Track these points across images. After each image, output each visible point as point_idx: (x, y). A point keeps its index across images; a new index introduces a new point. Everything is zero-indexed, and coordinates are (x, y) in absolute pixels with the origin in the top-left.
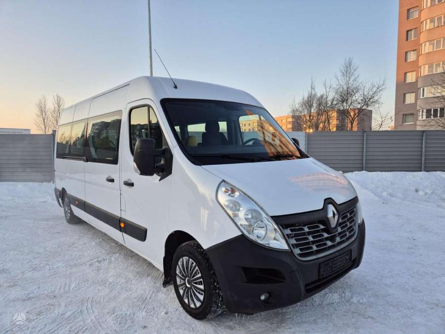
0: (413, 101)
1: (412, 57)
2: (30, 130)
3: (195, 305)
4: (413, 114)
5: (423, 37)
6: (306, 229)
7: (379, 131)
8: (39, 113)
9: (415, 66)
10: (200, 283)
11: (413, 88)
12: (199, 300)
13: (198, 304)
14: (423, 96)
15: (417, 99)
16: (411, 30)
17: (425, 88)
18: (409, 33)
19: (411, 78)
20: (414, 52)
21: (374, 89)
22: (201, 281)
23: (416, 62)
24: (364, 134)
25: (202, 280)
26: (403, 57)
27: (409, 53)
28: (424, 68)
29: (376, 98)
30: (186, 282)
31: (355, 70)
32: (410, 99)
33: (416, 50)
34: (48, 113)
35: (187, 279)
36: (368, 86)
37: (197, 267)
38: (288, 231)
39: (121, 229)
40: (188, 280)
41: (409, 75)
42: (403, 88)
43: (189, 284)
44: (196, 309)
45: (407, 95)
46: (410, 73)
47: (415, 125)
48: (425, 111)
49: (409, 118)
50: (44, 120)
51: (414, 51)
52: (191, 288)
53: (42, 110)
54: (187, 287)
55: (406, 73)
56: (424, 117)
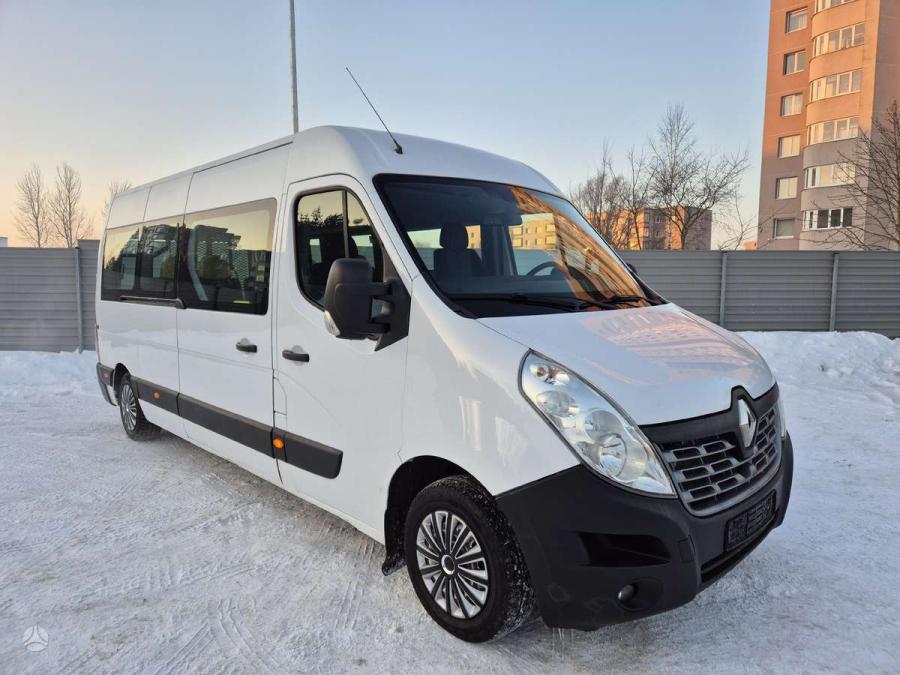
0: (793, 195)
1: (793, 106)
2: (6, 238)
3: (465, 611)
4: (793, 220)
5: (815, 69)
6: (703, 452)
7: (735, 251)
8: (25, 203)
9: (799, 126)
10: (480, 566)
11: (795, 168)
12: (473, 600)
13: (473, 611)
14: (813, 184)
15: (801, 188)
16: (793, 53)
17: (818, 169)
18: (789, 58)
19: (791, 147)
20: (798, 97)
21: (728, 168)
22: (481, 562)
23: (803, 115)
24: (722, 256)
25: (483, 559)
26: (776, 107)
27: (787, 100)
28: (816, 128)
29: (730, 186)
30: (443, 563)
31: (687, 130)
32: (788, 189)
33: (801, 93)
34: (47, 206)
35: (445, 556)
36: (715, 162)
37: (471, 534)
38: (671, 457)
39: (273, 453)
40: (447, 559)
41: (787, 142)
42: (775, 169)
43: (450, 569)
44: (467, 618)
45: (783, 183)
46: (790, 139)
47: (797, 239)
48: (816, 212)
49: (785, 226)
50: (37, 218)
51: (796, 94)
52: (455, 575)
53: (33, 198)
54: (444, 573)
55: (780, 139)
56: (815, 225)
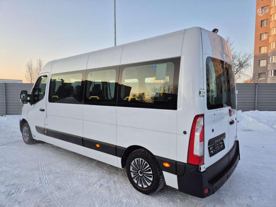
0: (265, 65)
1: (264, 37)
2: (22, 80)
4: (265, 73)
5: (272, 25)
8: (27, 70)
9: (267, 43)
11: (266, 57)
14: (272, 62)
15: (267, 63)
16: (264, 20)
17: (273, 57)
18: (263, 22)
19: (264, 50)
20: (266, 34)
23: (268, 40)
26: (259, 37)
27: (262, 35)
28: (273, 44)
32: (263, 63)
33: (267, 33)
34: (34, 71)
41: (263, 49)
45: (261, 61)
46: (263, 47)
47: (266, 79)
48: (273, 71)
49: (261, 75)
50: (31, 75)
51: (265, 33)
53: (30, 68)
55: (260, 47)
56: (273, 74)
